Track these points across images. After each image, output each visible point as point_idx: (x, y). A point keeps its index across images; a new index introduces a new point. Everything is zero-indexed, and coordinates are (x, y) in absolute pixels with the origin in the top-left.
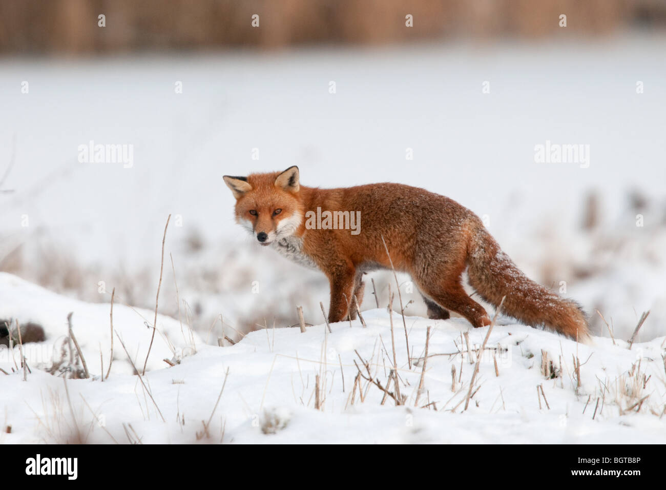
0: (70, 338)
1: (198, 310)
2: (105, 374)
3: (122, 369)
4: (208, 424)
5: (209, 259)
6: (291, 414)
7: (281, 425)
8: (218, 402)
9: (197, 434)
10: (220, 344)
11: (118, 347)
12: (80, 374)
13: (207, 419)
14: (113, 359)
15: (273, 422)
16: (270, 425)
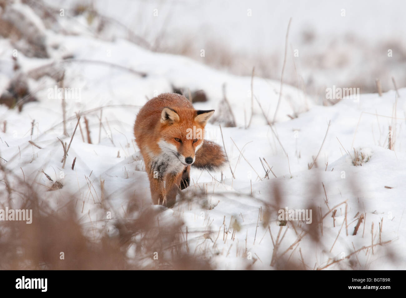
0: (224, 101)
1: (310, 82)
2: (248, 124)
3: (259, 122)
4: (316, 159)
5: (320, 47)
6: (372, 152)
7: (365, 160)
8: (323, 144)
9: (309, 165)
10: (324, 105)
11: (256, 107)
12: (231, 125)
13: (315, 155)
14: (253, 114)
15: (360, 157)
16: (358, 160)
